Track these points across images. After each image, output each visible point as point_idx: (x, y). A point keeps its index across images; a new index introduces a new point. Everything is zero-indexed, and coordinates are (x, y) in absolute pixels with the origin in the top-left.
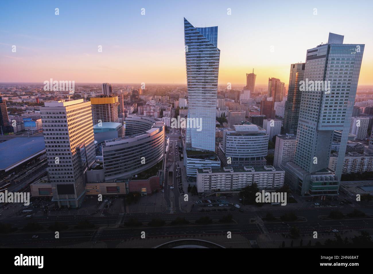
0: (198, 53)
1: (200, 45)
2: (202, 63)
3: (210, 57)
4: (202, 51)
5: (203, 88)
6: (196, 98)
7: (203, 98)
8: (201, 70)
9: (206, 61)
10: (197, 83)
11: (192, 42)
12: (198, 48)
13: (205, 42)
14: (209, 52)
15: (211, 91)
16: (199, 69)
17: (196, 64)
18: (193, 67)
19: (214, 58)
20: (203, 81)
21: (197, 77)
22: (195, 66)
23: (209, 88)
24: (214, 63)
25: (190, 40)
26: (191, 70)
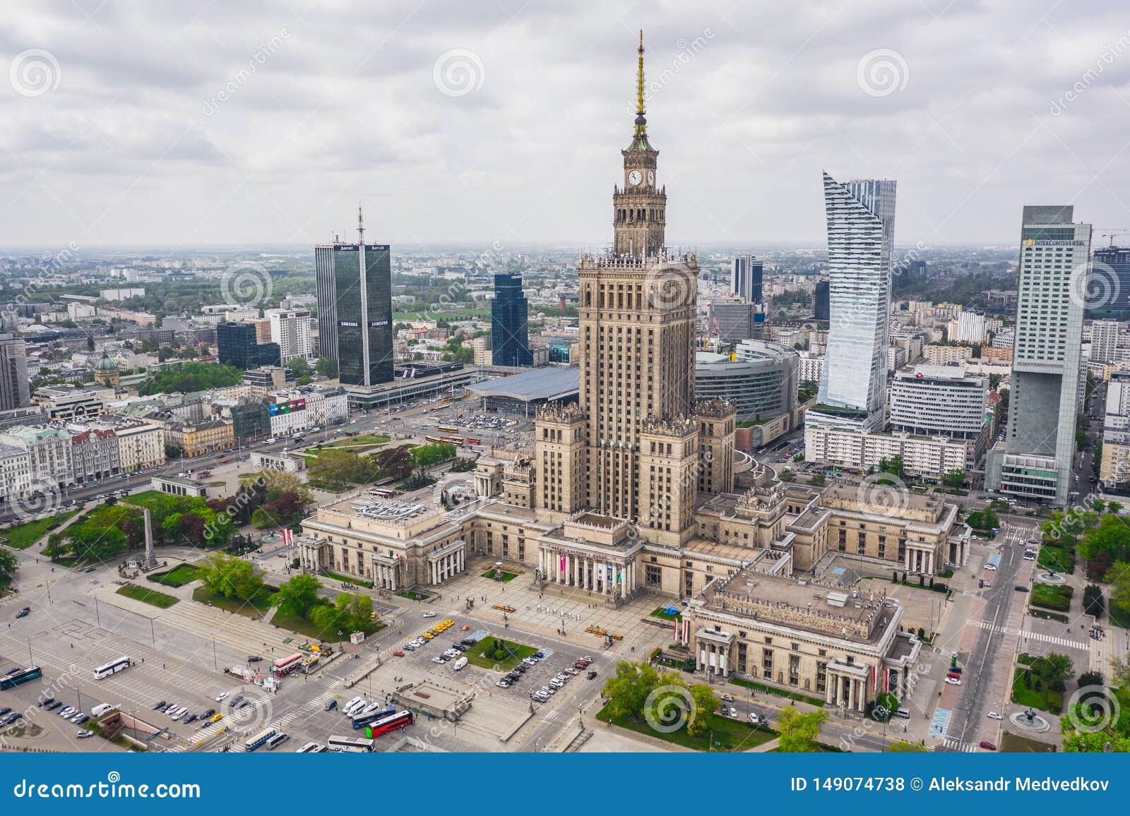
0: (847, 226)
1: (849, 214)
2: (853, 244)
3: (865, 234)
4: (853, 224)
5: (855, 288)
8: (852, 256)
9: (860, 241)
11: (837, 208)
12: (846, 219)
13: (856, 208)
14: (863, 226)
16: (849, 254)
17: (843, 246)
18: (840, 251)
19: (872, 236)
20: (855, 276)
21: (845, 268)
22: (842, 249)
24: (873, 244)
25: (833, 204)
26: (836, 256)
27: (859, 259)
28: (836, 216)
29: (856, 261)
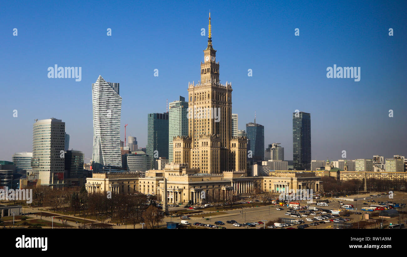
0: (107, 98)
1: (109, 94)
2: (110, 105)
3: (115, 102)
4: (110, 97)
5: (110, 122)
6: (106, 129)
7: (110, 130)
8: (109, 110)
9: (113, 104)
10: (106, 119)
11: (104, 91)
12: (107, 95)
13: (112, 92)
14: (115, 99)
15: (116, 124)
17: (105, 106)
18: (104, 108)
19: (118, 103)
20: (111, 118)
21: (106, 114)
22: (105, 107)
23: (114, 122)
24: (118, 106)
25: (102, 89)
26: (102, 109)
27: (112, 111)
28: (103, 94)
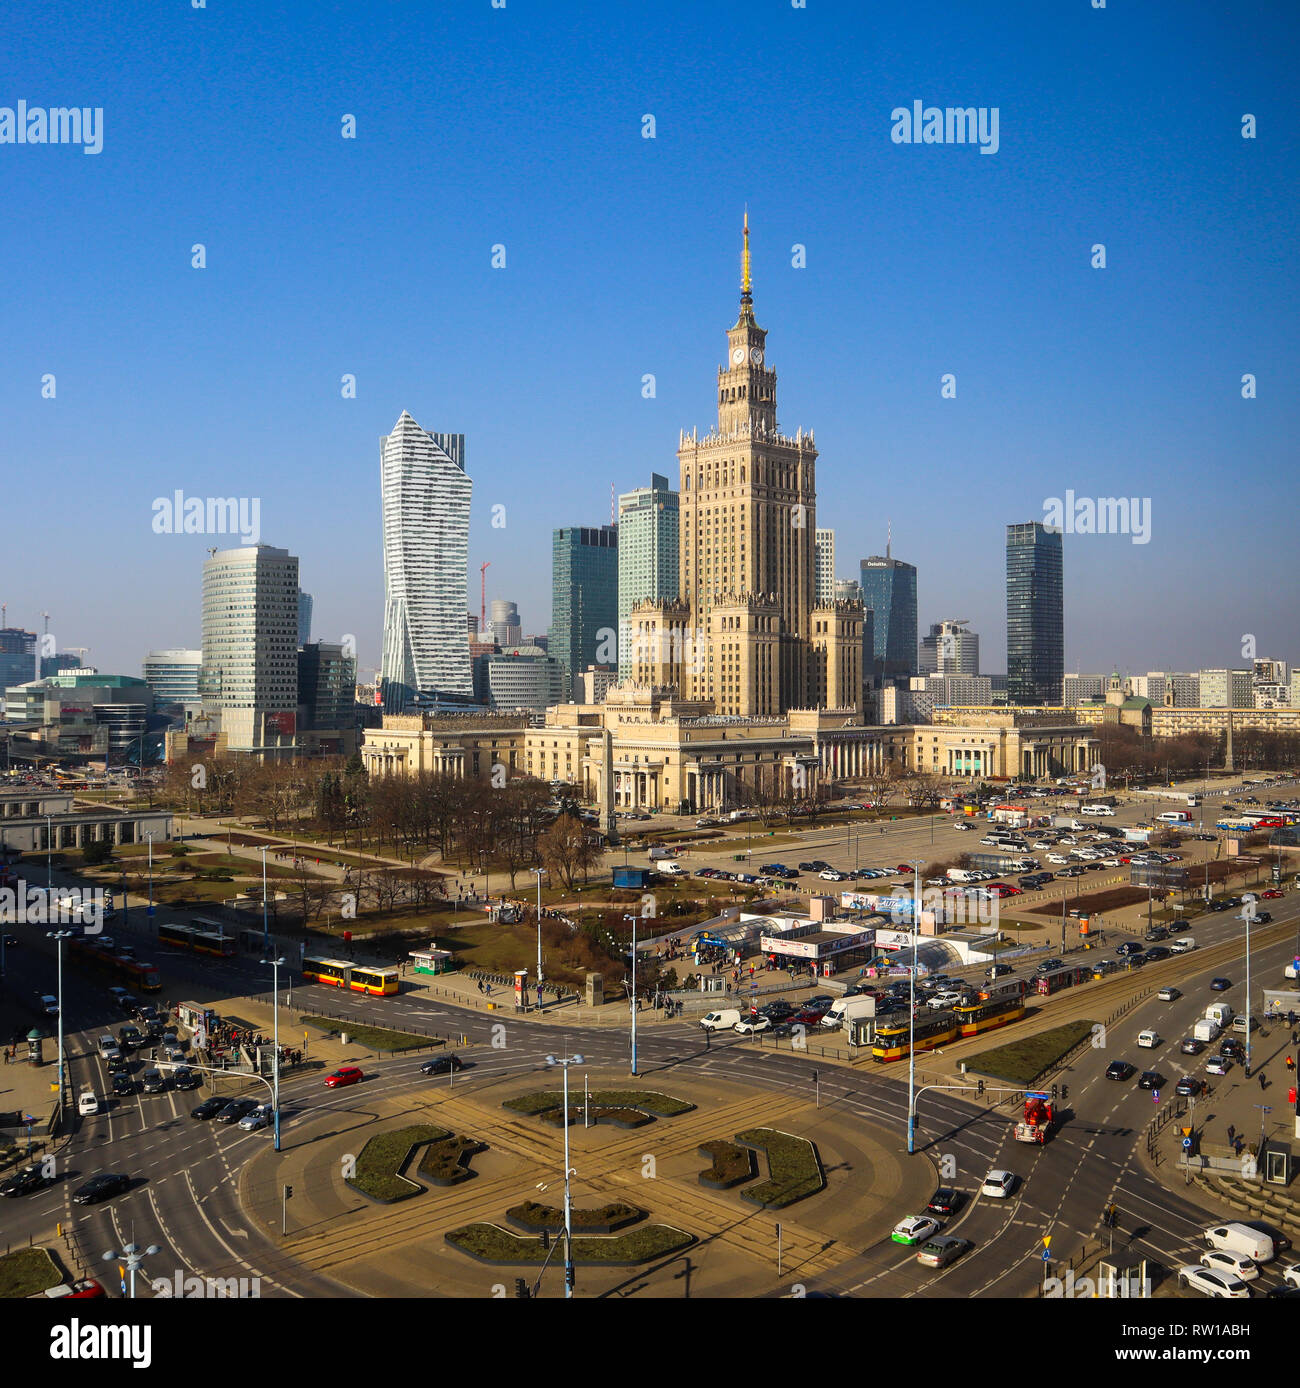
0: (428, 482)
1: (432, 467)
2: (434, 503)
3: (452, 492)
4: (436, 479)
5: (436, 556)
6: (423, 579)
7: (436, 580)
8: (432, 518)
9: (444, 500)
10: (424, 547)
11: (416, 460)
12: (428, 473)
13: (442, 462)
14: (449, 483)
15: (454, 563)
16: (429, 515)
17: (421, 505)
18: (417, 511)
19: (460, 495)
20: (437, 542)
21: (424, 532)
22: (420, 508)
23: (449, 557)
24: (460, 505)
25: (412, 454)
26: (410, 517)
27: (442, 521)
28: (414, 469)
29: (438, 524)
